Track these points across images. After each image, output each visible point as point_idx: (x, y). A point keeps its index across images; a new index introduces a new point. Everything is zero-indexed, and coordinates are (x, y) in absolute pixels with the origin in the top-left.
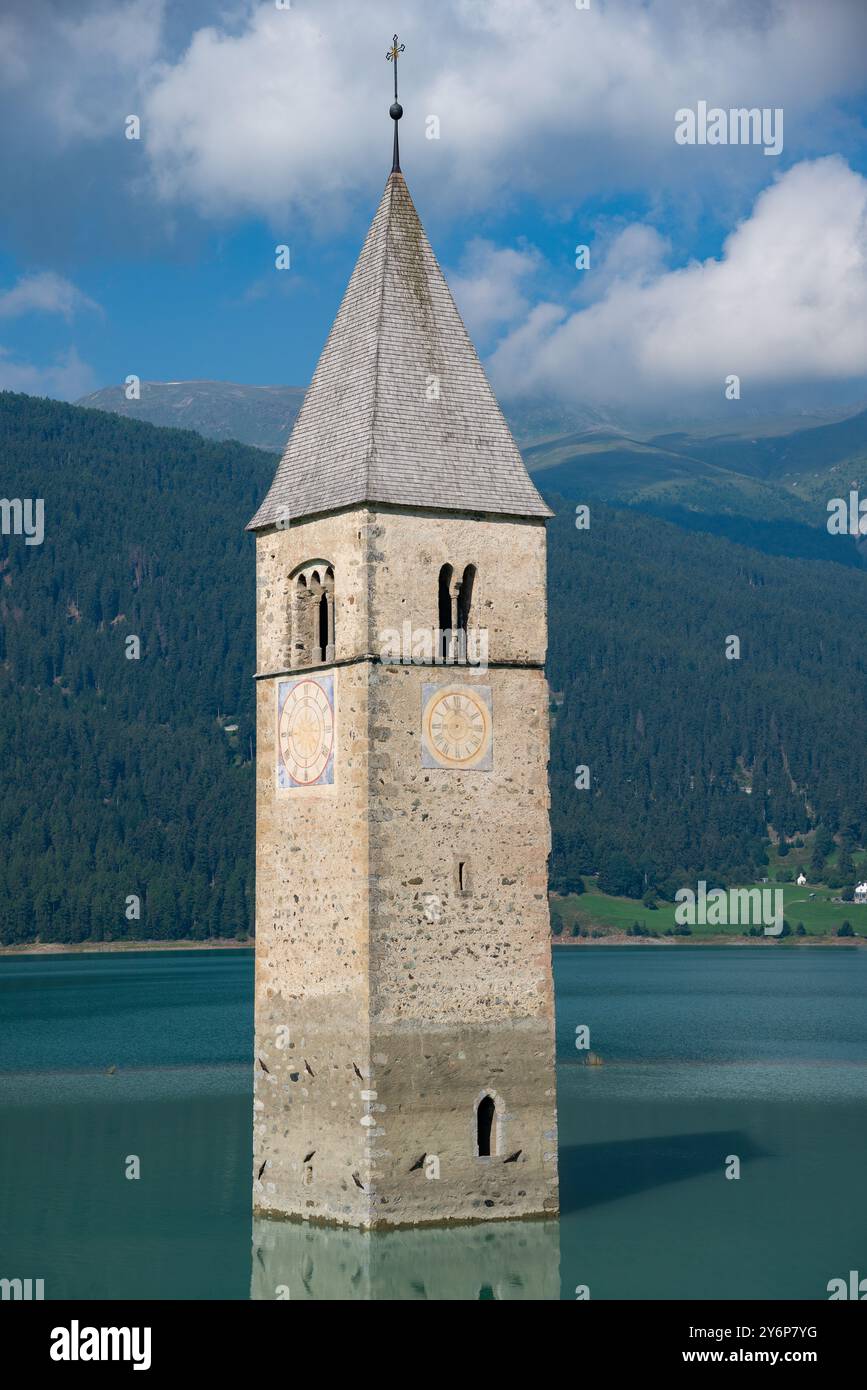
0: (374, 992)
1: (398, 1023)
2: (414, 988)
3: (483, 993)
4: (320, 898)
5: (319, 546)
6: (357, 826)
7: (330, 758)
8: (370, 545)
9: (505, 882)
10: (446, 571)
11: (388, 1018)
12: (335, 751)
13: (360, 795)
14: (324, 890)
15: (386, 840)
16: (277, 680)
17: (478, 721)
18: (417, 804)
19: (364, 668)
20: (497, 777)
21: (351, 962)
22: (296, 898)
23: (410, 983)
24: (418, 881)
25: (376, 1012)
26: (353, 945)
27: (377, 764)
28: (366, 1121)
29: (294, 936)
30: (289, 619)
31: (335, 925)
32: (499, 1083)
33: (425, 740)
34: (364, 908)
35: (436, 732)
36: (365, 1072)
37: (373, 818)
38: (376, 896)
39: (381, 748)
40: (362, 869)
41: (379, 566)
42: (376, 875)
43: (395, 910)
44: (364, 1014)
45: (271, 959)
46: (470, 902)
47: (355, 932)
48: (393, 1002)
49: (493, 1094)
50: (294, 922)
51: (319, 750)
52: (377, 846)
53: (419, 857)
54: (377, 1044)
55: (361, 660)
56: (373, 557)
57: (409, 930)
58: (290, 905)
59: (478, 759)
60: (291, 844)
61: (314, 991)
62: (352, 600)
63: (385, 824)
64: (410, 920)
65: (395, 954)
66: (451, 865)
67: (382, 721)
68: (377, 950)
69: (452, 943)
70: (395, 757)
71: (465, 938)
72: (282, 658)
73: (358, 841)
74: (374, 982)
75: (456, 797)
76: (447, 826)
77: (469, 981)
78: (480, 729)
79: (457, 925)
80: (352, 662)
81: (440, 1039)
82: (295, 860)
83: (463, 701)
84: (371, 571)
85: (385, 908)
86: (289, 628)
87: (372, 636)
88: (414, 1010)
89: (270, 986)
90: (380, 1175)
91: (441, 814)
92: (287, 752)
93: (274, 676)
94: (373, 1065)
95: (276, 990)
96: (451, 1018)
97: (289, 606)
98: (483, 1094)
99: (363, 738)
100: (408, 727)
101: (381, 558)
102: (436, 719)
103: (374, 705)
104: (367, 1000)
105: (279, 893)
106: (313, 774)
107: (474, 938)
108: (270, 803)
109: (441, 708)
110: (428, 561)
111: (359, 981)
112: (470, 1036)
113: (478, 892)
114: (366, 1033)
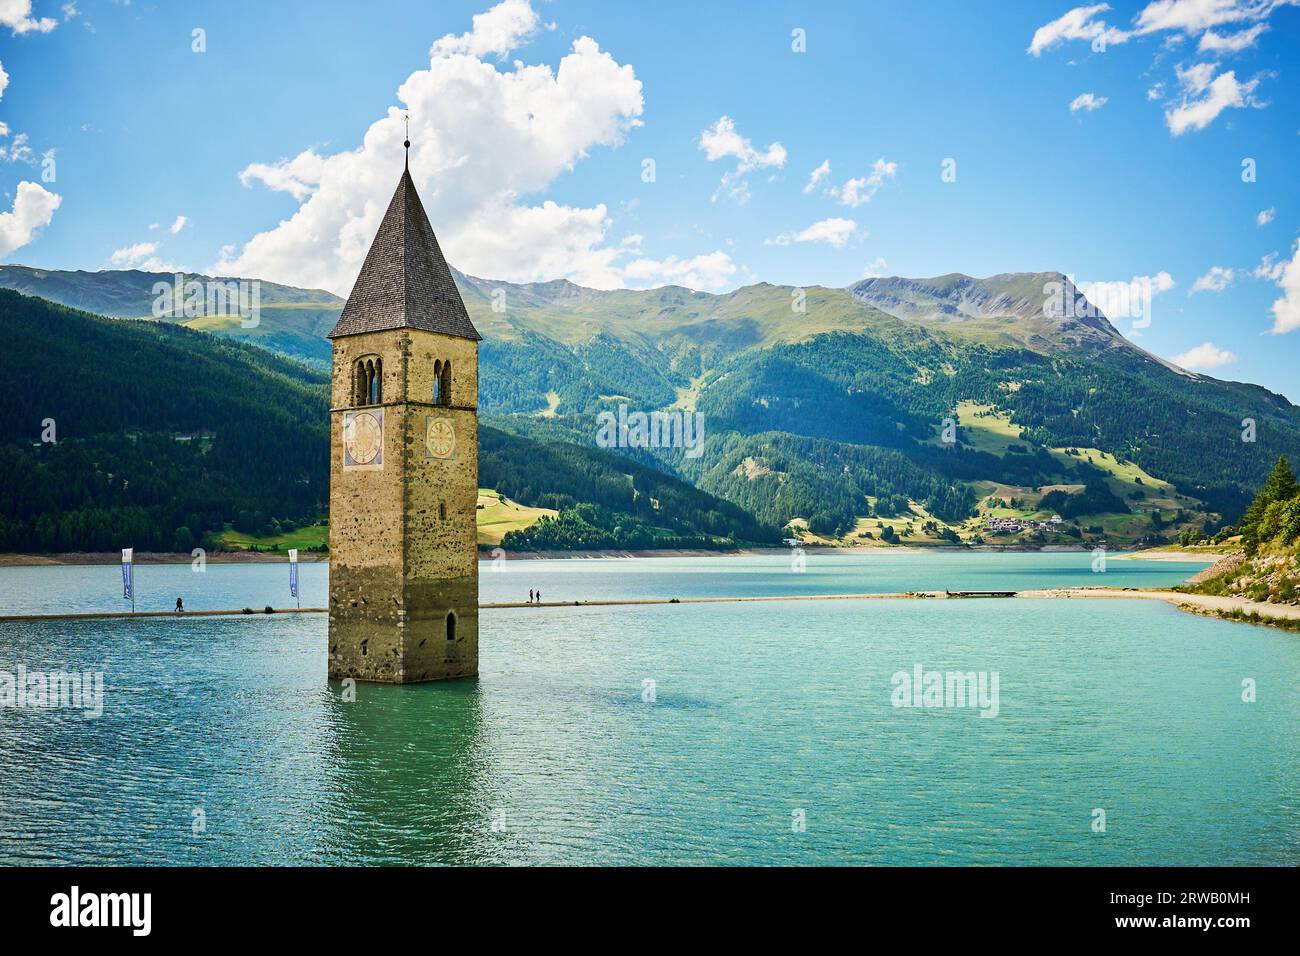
0: (405, 564)
1: (415, 579)
2: (422, 562)
3: (449, 564)
4: (372, 519)
5: (373, 348)
6: (396, 485)
7: (379, 451)
8: (406, 349)
9: (459, 513)
10: (438, 362)
11: (411, 576)
12: (383, 448)
13: (397, 469)
14: (374, 515)
15: (411, 492)
16: (345, 413)
17: (450, 436)
18: (424, 474)
19: (402, 408)
20: (457, 463)
21: (392, 550)
22: (356, 520)
23: (420, 560)
24: (424, 512)
25: (405, 574)
26: (393, 542)
27: (407, 454)
28: (401, 624)
29: (355, 538)
30: (353, 383)
31: (382, 532)
32: (457, 607)
33: (428, 445)
34: (400, 524)
35: (432, 440)
36: (401, 602)
37: (406, 481)
38: (406, 518)
39: (409, 447)
40: (399, 505)
41: (410, 358)
42: (406, 508)
43: (414, 525)
44: (400, 574)
45: (340, 548)
46: (445, 522)
47: (395, 536)
48: (413, 569)
49: (453, 611)
50: (356, 531)
51: (372, 447)
52: (407, 494)
53: (425, 500)
54: (407, 588)
55: (400, 403)
56: (407, 354)
57: (420, 535)
58: (354, 523)
59: (449, 454)
60: (353, 493)
61: (369, 564)
62: (394, 375)
63: (410, 484)
64: (420, 530)
65: (413, 546)
66: (437, 504)
67: (410, 434)
68: (406, 544)
69: (437, 541)
70: (415, 451)
71: (443, 539)
72: (349, 401)
73: (397, 492)
74: (405, 558)
75: (440, 471)
76: (436, 485)
77: (444, 558)
78: (450, 439)
79: (439, 533)
80: (395, 404)
81: (431, 585)
82: (356, 501)
83: (444, 426)
84: (406, 361)
85: (410, 525)
86: (353, 387)
87: (406, 393)
88: (422, 573)
89: (339, 562)
90: (407, 649)
91: (434, 479)
92: (351, 449)
93: (343, 410)
94: (404, 599)
95: (343, 564)
96: (437, 576)
97: (353, 377)
98: (450, 611)
99: (400, 442)
100: (421, 437)
101: (410, 355)
102: (433, 434)
103: (405, 426)
104: (401, 567)
105: (346, 517)
106: (367, 460)
107: (446, 539)
108: (339, 472)
109: (434, 429)
110: (430, 358)
111: (396, 560)
112: (444, 584)
113: (448, 517)
114: (401, 583)
